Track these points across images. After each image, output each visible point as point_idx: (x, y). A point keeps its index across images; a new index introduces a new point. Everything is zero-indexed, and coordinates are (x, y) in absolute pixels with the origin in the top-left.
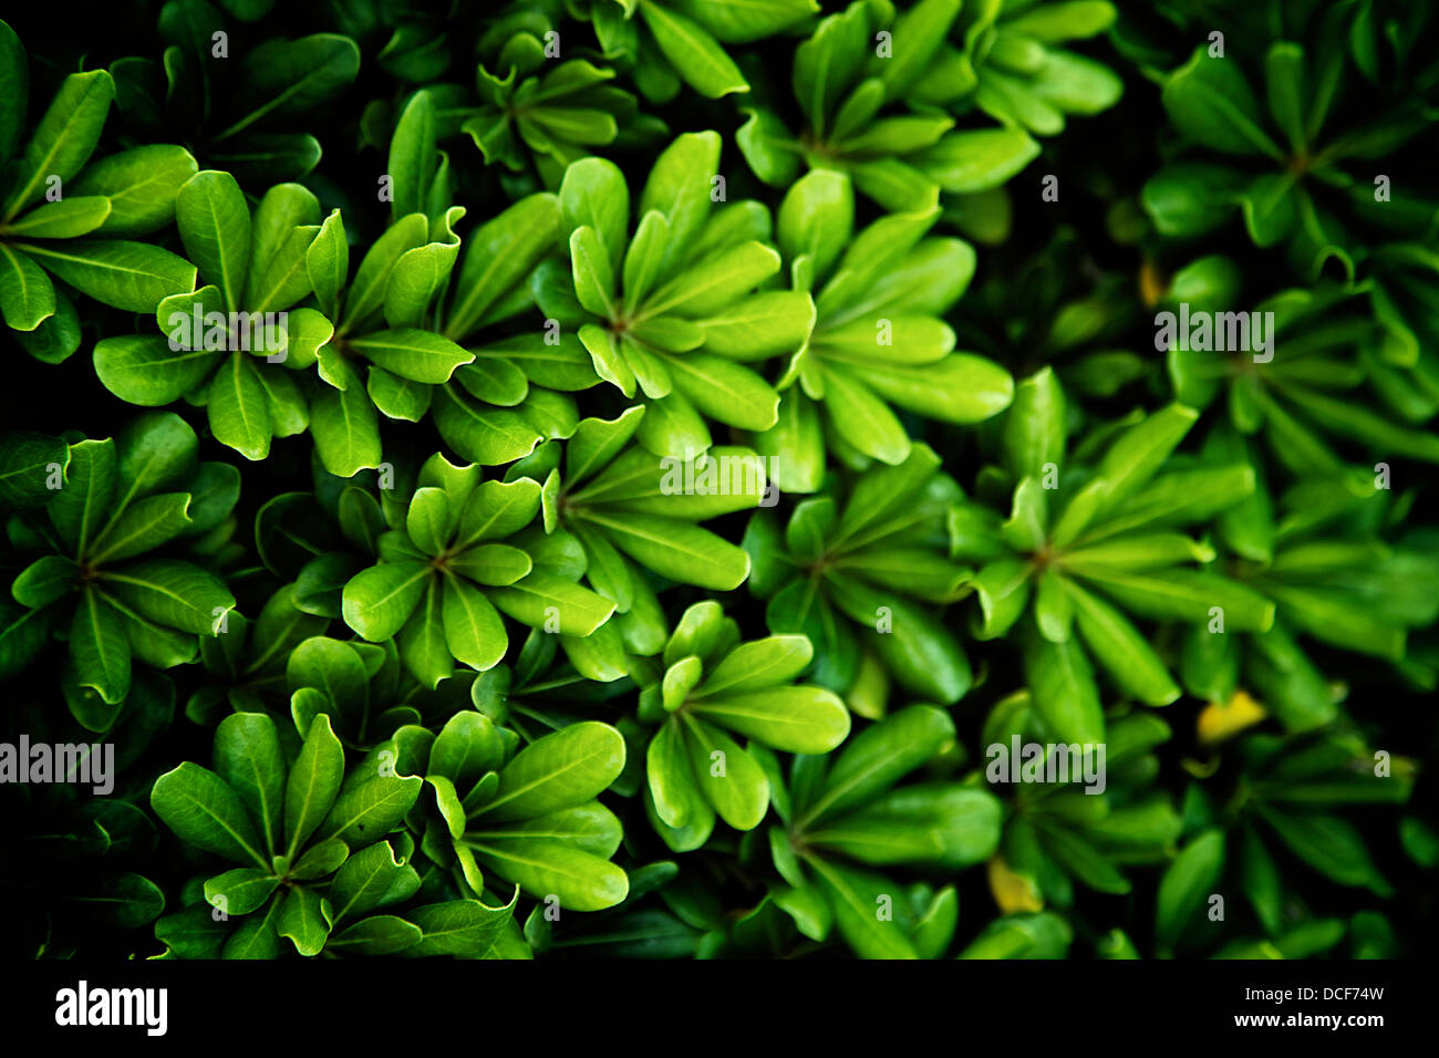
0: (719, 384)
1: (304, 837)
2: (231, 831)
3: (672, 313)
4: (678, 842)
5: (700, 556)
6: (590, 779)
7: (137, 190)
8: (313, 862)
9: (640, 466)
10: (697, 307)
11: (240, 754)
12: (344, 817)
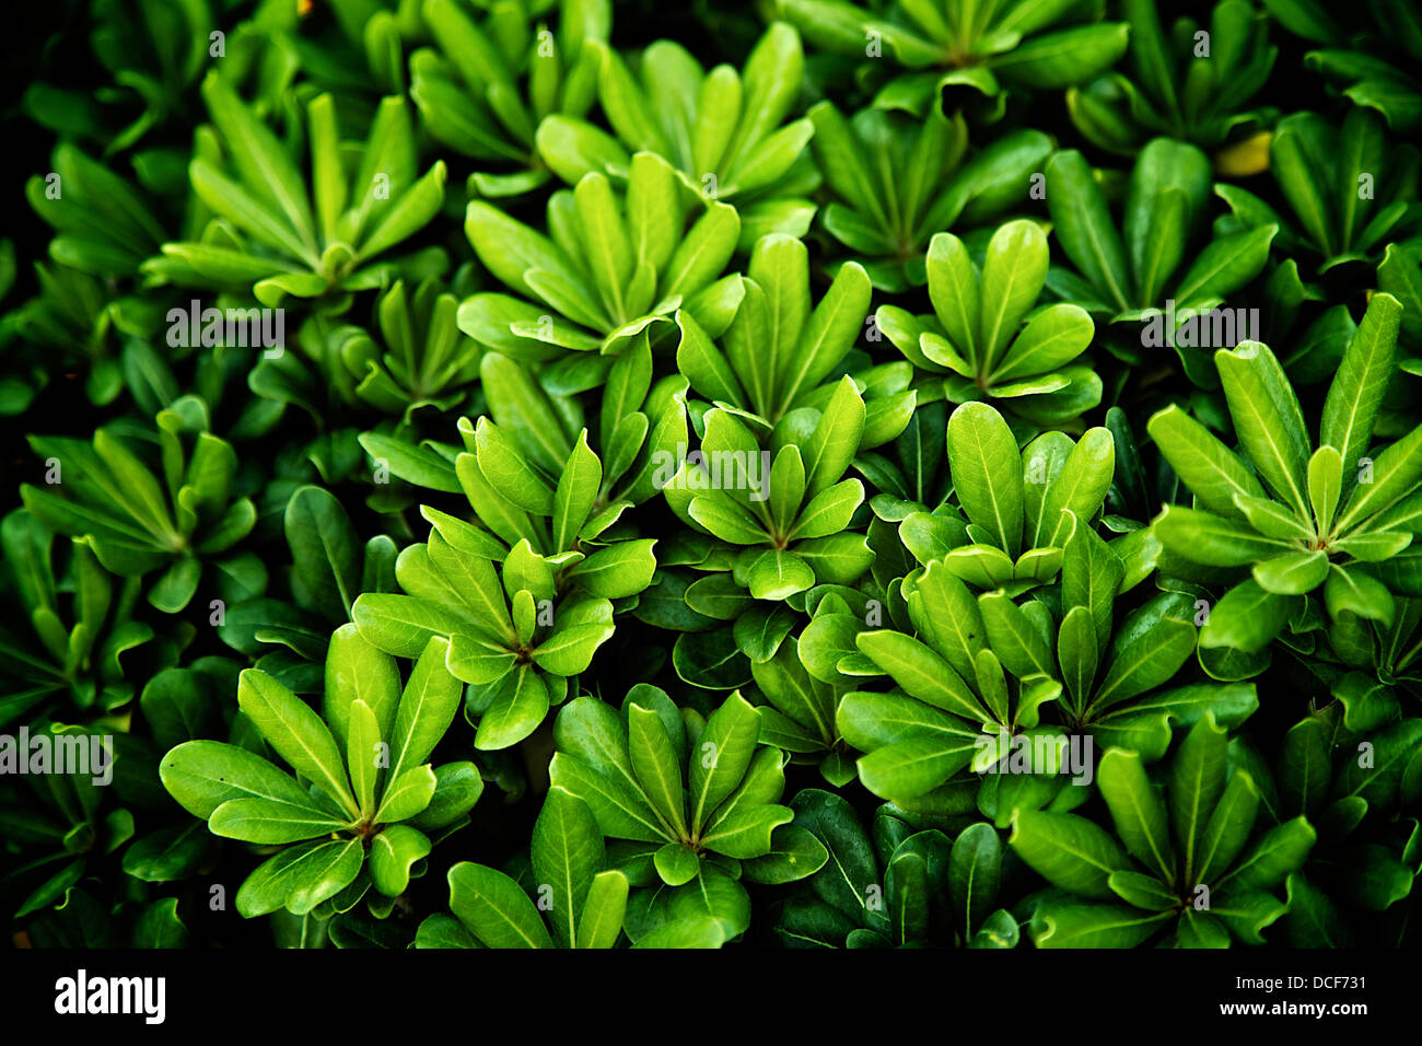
0: (693, 259)
1: (972, 700)
2: (942, 754)
3: (624, 290)
4: (1091, 399)
5: (836, 310)
6: (999, 442)
7: (359, 686)
8: (993, 692)
9: (744, 344)
10: (625, 268)
11: (875, 727)
12: (960, 652)
